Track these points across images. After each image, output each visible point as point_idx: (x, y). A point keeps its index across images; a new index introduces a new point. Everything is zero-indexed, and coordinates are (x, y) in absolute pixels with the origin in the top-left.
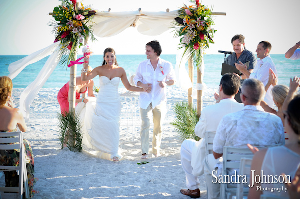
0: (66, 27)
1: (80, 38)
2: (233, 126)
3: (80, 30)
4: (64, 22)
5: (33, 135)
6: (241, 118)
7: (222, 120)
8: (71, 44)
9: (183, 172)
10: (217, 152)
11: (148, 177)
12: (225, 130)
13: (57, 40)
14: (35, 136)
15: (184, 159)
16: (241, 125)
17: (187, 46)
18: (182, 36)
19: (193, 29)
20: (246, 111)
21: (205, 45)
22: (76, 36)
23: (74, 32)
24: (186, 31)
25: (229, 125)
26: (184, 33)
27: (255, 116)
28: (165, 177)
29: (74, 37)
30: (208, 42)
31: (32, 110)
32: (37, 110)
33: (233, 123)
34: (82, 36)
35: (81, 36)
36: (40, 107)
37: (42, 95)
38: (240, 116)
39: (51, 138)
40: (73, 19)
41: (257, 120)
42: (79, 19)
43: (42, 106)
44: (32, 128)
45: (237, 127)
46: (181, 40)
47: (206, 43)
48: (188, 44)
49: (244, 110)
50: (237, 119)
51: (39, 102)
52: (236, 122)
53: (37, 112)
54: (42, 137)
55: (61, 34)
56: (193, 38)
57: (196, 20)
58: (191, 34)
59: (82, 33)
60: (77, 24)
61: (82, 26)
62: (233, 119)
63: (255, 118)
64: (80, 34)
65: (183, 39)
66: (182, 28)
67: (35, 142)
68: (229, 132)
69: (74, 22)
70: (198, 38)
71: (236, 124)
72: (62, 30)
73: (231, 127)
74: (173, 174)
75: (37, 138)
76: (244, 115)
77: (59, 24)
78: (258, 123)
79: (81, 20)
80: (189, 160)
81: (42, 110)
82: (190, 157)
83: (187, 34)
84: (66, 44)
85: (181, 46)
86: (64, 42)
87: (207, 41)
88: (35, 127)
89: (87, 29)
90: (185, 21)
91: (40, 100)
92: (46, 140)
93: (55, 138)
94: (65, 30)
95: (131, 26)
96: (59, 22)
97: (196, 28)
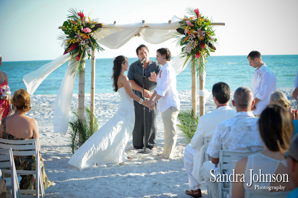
0: (74, 40)
1: (88, 50)
2: (227, 132)
3: (88, 42)
4: (72, 35)
5: (45, 141)
6: (234, 124)
7: (217, 127)
8: (79, 56)
9: (187, 175)
10: (214, 157)
11: (154, 180)
12: (220, 135)
13: (66, 52)
14: (47, 143)
15: (187, 163)
16: (234, 130)
17: (189, 55)
18: (184, 46)
19: (194, 39)
20: (238, 117)
21: (206, 54)
22: (84, 47)
23: (82, 44)
24: (188, 41)
25: (224, 131)
26: (186, 43)
27: (246, 122)
28: (169, 179)
29: (82, 49)
30: (209, 51)
31: (42, 117)
32: (47, 117)
33: (227, 130)
34: (90, 48)
35: (88, 48)
36: (50, 114)
37: (52, 102)
38: (233, 123)
39: (62, 144)
40: (81, 32)
41: (249, 125)
42: (87, 32)
43: (52, 112)
44: (44, 134)
45: (231, 132)
46: (183, 49)
47: (207, 52)
48: (189, 52)
49: (237, 116)
50: (231, 125)
51: (49, 109)
52: (230, 128)
53: (47, 119)
54: (53, 143)
55: (70, 47)
56: (194, 47)
57: (197, 30)
58: (193, 44)
59: (90, 45)
60: (85, 37)
61: (89, 38)
62: (227, 125)
63: (247, 123)
64: (88, 46)
65: (185, 49)
66: (184, 38)
67: (47, 148)
68: (224, 138)
69: (82, 35)
70: (199, 47)
71: (230, 130)
72: (71, 42)
73: (225, 133)
74: (178, 176)
75: (48, 145)
76: (236, 121)
77: (67, 37)
78: (249, 127)
79: (88, 33)
80: (191, 163)
81: (52, 117)
82: (192, 161)
83: (188, 44)
84: (74, 56)
85: (183, 55)
86: (73, 54)
87: (208, 49)
88: (46, 134)
89: (94, 41)
90: (186, 31)
91: (49, 107)
92: (57, 147)
93: (66, 144)
94: (74, 43)
95: (136, 35)
96: (68, 35)
97: (197, 38)
